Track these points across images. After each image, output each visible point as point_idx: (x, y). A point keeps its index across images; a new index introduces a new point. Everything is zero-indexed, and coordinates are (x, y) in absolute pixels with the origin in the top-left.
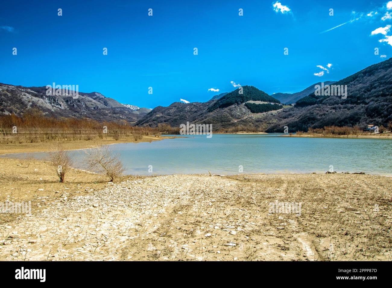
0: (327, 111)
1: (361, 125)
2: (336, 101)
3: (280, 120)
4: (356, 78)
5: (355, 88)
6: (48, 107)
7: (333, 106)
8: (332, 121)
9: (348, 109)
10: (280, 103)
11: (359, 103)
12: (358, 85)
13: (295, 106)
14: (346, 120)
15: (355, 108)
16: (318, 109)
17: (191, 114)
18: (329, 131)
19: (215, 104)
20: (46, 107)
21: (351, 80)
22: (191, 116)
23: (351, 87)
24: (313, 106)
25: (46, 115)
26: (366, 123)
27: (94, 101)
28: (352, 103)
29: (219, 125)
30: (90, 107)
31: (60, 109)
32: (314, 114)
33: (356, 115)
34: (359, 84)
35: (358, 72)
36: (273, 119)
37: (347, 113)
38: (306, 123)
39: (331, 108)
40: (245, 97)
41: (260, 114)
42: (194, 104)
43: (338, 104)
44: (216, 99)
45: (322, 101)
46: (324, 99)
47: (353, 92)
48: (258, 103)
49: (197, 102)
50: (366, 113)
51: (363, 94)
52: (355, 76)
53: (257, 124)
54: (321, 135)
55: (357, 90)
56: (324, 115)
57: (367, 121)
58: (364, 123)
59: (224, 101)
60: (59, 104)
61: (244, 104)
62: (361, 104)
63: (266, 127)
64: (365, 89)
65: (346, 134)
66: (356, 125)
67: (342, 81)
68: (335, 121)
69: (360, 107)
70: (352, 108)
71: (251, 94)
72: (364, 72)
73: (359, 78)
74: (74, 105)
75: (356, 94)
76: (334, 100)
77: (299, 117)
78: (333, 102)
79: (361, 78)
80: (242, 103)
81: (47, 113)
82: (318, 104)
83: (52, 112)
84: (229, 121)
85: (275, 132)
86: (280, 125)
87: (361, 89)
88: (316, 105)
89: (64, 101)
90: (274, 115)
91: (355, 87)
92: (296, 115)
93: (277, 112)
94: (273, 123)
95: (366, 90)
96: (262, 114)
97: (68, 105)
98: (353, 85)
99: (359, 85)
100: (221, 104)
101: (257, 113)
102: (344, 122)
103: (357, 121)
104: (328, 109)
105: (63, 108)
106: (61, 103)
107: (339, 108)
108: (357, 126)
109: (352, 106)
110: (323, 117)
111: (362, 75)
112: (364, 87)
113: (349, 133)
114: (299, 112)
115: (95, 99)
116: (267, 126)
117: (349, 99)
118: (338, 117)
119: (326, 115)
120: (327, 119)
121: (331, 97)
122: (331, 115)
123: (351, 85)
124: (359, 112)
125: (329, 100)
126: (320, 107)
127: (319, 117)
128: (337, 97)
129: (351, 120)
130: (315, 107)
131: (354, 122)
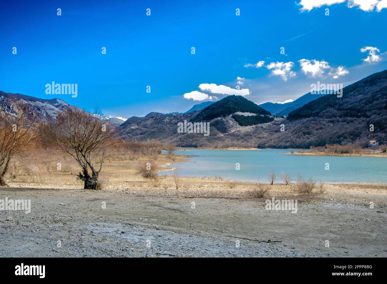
0: (324, 125)
1: (362, 141)
2: (333, 114)
3: (272, 134)
4: (356, 87)
5: (355, 99)
7: (330, 119)
8: (330, 136)
9: (347, 122)
10: (271, 115)
11: (360, 117)
12: (358, 96)
13: (288, 118)
14: (345, 135)
15: (355, 121)
16: (314, 122)
17: (171, 126)
18: (331, 150)
19: (198, 115)
22: (171, 128)
23: (351, 98)
24: (307, 119)
26: (368, 138)
27: (57, 109)
28: (351, 116)
29: (204, 139)
30: (52, 117)
32: (310, 128)
33: (356, 130)
34: (359, 95)
36: (263, 133)
37: (346, 127)
38: (301, 138)
39: (328, 121)
40: (232, 108)
41: (249, 127)
42: (174, 114)
43: (336, 117)
44: (199, 109)
45: (318, 113)
46: (321, 111)
47: (353, 104)
48: (246, 114)
49: (177, 113)
51: (363, 107)
53: (246, 138)
54: (323, 153)
55: (357, 102)
56: (321, 129)
58: (365, 138)
59: (208, 111)
60: (15, 112)
61: (231, 115)
62: (362, 118)
63: (256, 142)
64: (366, 101)
65: (349, 153)
66: (356, 141)
68: (333, 136)
69: (361, 120)
70: (352, 121)
71: (238, 104)
73: (360, 88)
74: (32, 114)
76: (331, 112)
77: (293, 131)
78: (331, 115)
79: (361, 88)
80: (229, 114)
82: (313, 116)
84: (216, 135)
85: (267, 147)
86: (272, 140)
87: (362, 100)
88: (311, 118)
89: (20, 108)
90: (264, 128)
91: (355, 98)
92: (288, 128)
93: (268, 125)
94: (263, 137)
96: (252, 127)
97: (26, 113)
98: (352, 96)
99: (359, 96)
100: (206, 115)
101: (246, 125)
102: (343, 137)
103: (358, 136)
104: (325, 123)
107: (337, 122)
108: (358, 142)
109: (352, 120)
110: (320, 131)
111: (363, 84)
112: (365, 99)
113: (352, 152)
114: (292, 125)
115: (57, 107)
116: (258, 140)
117: (348, 111)
118: (336, 131)
119: (323, 129)
120: (325, 134)
121: (328, 109)
122: (328, 129)
123: (351, 96)
124: (359, 126)
125: (326, 112)
126: (316, 121)
127: (315, 132)
128: (335, 109)
129: (351, 135)
130: (311, 121)
131: (354, 136)
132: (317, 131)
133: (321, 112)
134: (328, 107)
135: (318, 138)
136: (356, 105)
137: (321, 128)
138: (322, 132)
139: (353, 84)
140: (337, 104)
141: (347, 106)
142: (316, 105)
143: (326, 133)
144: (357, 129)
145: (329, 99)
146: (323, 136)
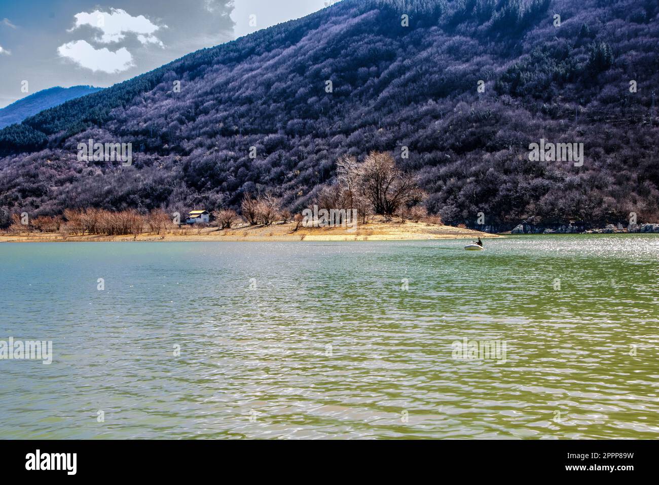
0: (80, 171)
1: (172, 211)
4: (159, 80)
5: (156, 108)
11: (167, 152)
12: (162, 101)
14: (132, 196)
15: (155, 163)
16: (52, 163)
18: (79, 225)
21: (146, 87)
23: (146, 107)
24: (35, 154)
26: (185, 205)
28: (148, 150)
32: (41, 177)
33: (159, 183)
34: (166, 100)
35: (163, 67)
37: (134, 176)
45: (64, 140)
46: (71, 136)
47: (150, 119)
50: (185, 179)
51: (175, 127)
52: (156, 76)
54: (53, 236)
55: (159, 117)
56: (71, 183)
57: (188, 201)
58: (180, 204)
62: (172, 155)
64: (181, 114)
65: (131, 233)
66: (159, 211)
67: (120, 88)
69: (170, 160)
70: (148, 163)
72: (178, 68)
73: (167, 82)
75: (158, 125)
82: (51, 148)
87: (172, 112)
88: (46, 152)
91: (156, 106)
95: (184, 117)
98: (149, 101)
99: (165, 103)
102: (127, 203)
103: (163, 201)
109: (148, 159)
110: (67, 187)
111: (174, 74)
112: (178, 109)
113: (139, 231)
117: (140, 138)
118: (109, 187)
119: (77, 181)
120: (79, 194)
121: (89, 131)
122: (90, 181)
123: (145, 101)
124: (166, 175)
125: (84, 138)
126: (58, 159)
127: (55, 188)
128: (108, 132)
129: (146, 198)
130: (43, 159)
131: (153, 201)
132: (61, 188)
133: (70, 138)
134: (88, 126)
135: (62, 204)
136: (157, 123)
137: (71, 180)
138: (72, 190)
139: (151, 72)
140: (111, 119)
141: (138, 124)
142: (59, 120)
143: (84, 191)
144: (161, 181)
145: (91, 107)
146: (77, 200)
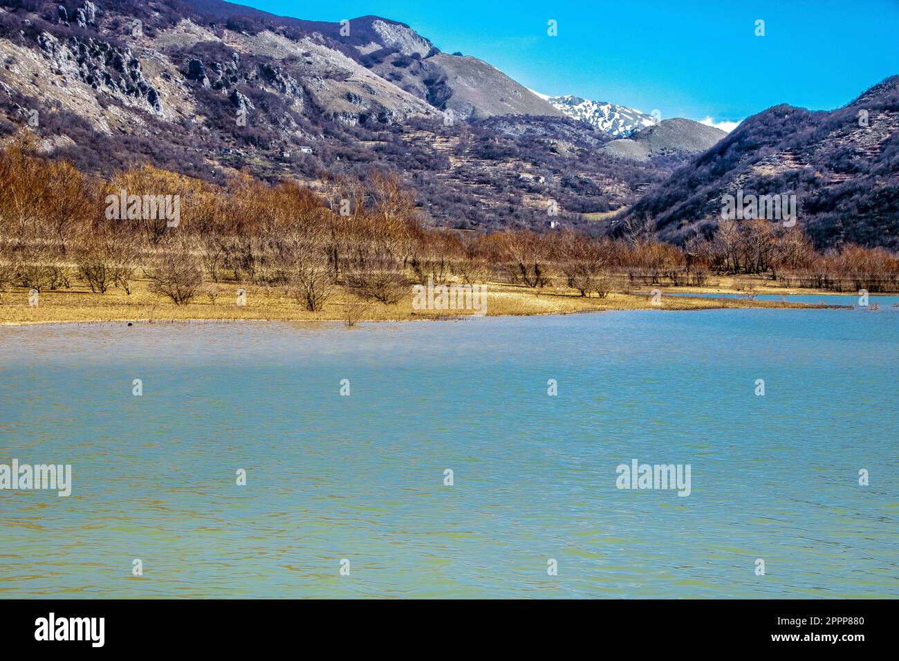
6: (68, 104)
20: (58, 105)
25: (57, 154)
27: (362, 74)
30: (336, 115)
31: (150, 119)
60: (144, 89)
74: (234, 100)
81: (63, 141)
83: (99, 135)
89: (172, 68)
97: (201, 96)
105: (166, 113)
106: (158, 79)
115: (368, 62)
